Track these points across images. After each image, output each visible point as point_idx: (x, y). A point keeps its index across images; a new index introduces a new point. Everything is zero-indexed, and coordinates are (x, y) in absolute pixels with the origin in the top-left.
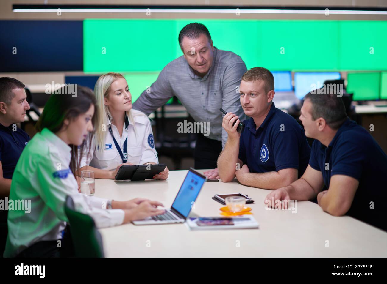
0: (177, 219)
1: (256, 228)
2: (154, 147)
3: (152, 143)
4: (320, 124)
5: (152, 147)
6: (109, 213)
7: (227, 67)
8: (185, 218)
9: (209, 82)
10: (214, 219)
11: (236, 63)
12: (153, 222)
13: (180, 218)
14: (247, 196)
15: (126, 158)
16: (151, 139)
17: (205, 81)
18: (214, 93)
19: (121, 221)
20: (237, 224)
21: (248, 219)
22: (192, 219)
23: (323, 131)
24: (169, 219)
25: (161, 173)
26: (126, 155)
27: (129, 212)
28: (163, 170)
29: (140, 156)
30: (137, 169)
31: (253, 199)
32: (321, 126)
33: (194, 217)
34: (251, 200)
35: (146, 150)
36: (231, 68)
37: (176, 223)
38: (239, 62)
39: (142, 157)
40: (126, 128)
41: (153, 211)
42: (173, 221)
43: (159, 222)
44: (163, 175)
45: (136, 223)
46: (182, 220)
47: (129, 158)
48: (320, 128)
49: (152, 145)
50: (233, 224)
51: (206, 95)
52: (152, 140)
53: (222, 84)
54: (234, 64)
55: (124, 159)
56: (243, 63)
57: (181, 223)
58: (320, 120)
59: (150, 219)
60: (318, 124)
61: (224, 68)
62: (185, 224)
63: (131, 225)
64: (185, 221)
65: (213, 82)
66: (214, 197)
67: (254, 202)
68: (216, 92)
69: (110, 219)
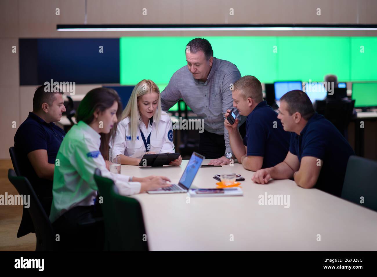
0: (181, 190)
1: (241, 196)
2: (172, 141)
3: (171, 137)
4: (296, 118)
5: (171, 140)
6: (129, 184)
7: (225, 74)
8: (188, 189)
9: (211, 86)
10: (210, 190)
11: (232, 71)
12: (163, 192)
13: (184, 189)
14: (240, 175)
15: (149, 148)
16: (170, 134)
17: (206, 85)
18: (215, 95)
19: (139, 191)
20: (226, 193)
21: (236, 189)
22: (193, 190)
23: (298, 123)
24: (175, 190)
25: (176, 160)
26: (149, 146)
27: (144, 184)
28: (178, 158)
29: (161, 147)
30: (157, 157)
31: (244, 178)
32: (297, 119)
33: (194, 188)
34: (242, 178)
35: (166, 143)
36: (229, 76)
37: (181, 193)
38: (235, 70)
39: (162, 148)
40: (150, 125)
41: (163, 184)
42: (179, 191)
43: (167, 192)
44: (177, 162)
45: (150, 192)
46: (186, 191)
47: (152, 148)
48: (297, 121)
49: (171, 139)
50: (223, 193)
51: (208, 97)
52: (171, 136)
53: (221, 88)
54: (231, 72)
55: (148, 149)
56: (238, 71)
57: (184, 192)
58: (296, 114)
59: (161, 190)
60: (294, 118)
61: (223, 75)
62: (188, 193)
63: (146, 194)
64: (188, 191)
65: (214, 86)
66: (214, 177)
67: (245, 180)
68: (216, 94)
69: (130, 189)
